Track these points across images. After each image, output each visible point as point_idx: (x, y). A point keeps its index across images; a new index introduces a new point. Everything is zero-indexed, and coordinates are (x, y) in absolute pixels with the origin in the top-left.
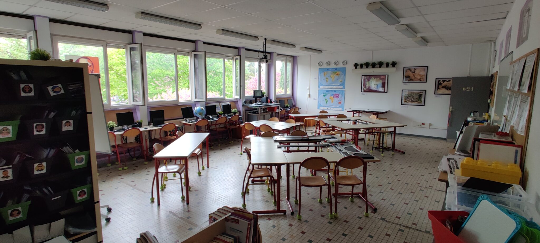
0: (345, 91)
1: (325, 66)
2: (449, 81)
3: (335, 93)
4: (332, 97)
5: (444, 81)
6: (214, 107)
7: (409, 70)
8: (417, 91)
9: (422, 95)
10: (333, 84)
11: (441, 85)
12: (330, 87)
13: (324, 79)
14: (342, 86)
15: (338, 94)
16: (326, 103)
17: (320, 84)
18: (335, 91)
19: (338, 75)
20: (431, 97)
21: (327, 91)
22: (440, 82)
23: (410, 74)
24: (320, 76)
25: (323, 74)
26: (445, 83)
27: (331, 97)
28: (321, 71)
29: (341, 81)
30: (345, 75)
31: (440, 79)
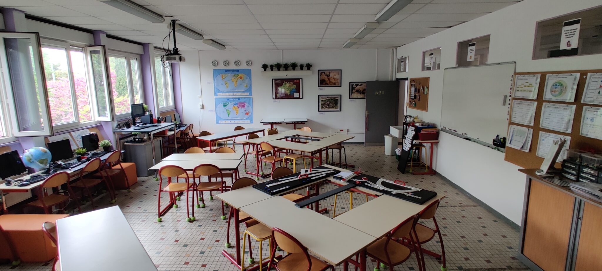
0: (252, 98)
1: (221, 67)
2: (361, 85)
3: (239, 102)
4: (236, 106)
5: (357, 85)
6: (67, 143)
7: (323, 74)
8: (333, 96)
9: (338, 100)
10: (235, 90)
11: (355, 89)
12: (231, 94)
13: (222, 84)
14: (248, 92)
15: (243, 103)
17: (217, 91)
18: (239, 99)
19: (241, 78)
20: (346, 102)
21: (228, 99)
22: (353, 86)
23: (325, 77)
24: (215, 81)
26: (358, 87)
27: (234, 107)
28: (217, 73)
29: (246, 86)
30: (250, 78)
31: (353, 83)
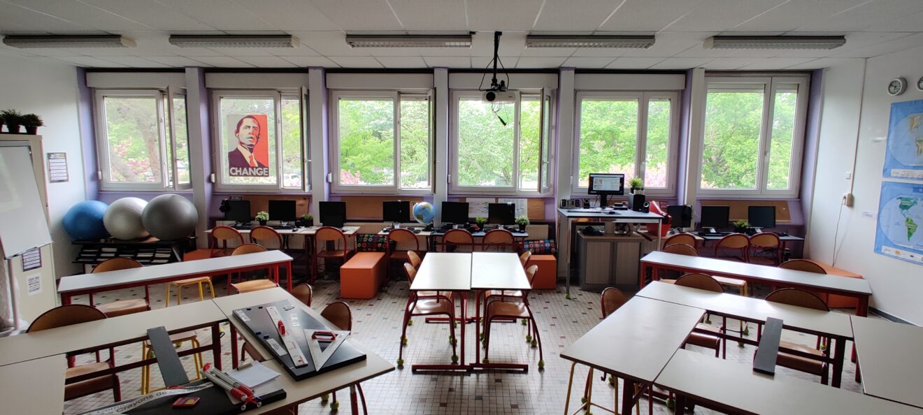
1: (916, 94)
6: (464, 207)
13: (907, 144)
16: (910, 234)
17: (892, 162)
21: (916, 188)
24: (892, 136)
25: (905, 123)
28: (899, 110)
